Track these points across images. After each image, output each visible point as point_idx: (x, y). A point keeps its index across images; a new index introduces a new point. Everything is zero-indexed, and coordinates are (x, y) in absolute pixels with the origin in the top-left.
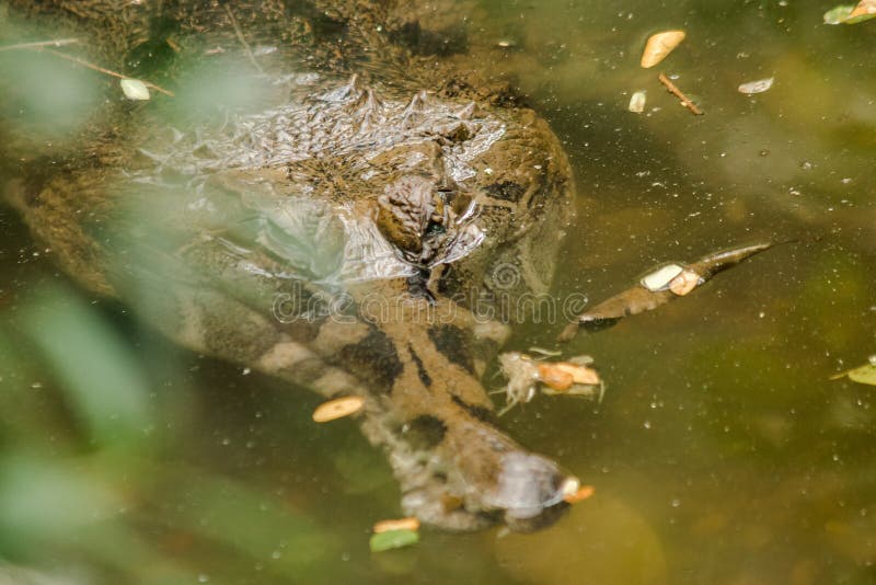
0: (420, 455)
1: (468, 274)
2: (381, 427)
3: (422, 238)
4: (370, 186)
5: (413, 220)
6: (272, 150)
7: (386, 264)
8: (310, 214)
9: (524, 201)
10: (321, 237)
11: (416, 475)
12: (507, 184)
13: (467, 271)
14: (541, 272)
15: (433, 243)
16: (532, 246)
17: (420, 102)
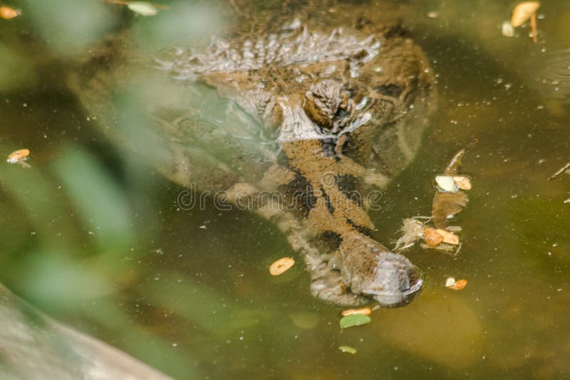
0: (324, 256)
1: (362, 143)
2: (300, 237)
3: (334, 119)
4: (301, 86)
5: (328, 107)
6: (239, 62)
7: (308, 132)
8: (260, 101)
9: (401, 97)
10: (268, 116)
11: (321, 269)
12: (391, 86)
13: (362, 140)
14: (410, 144)
15: (340, 122)
16: (405, 127)
17: (337, 35)
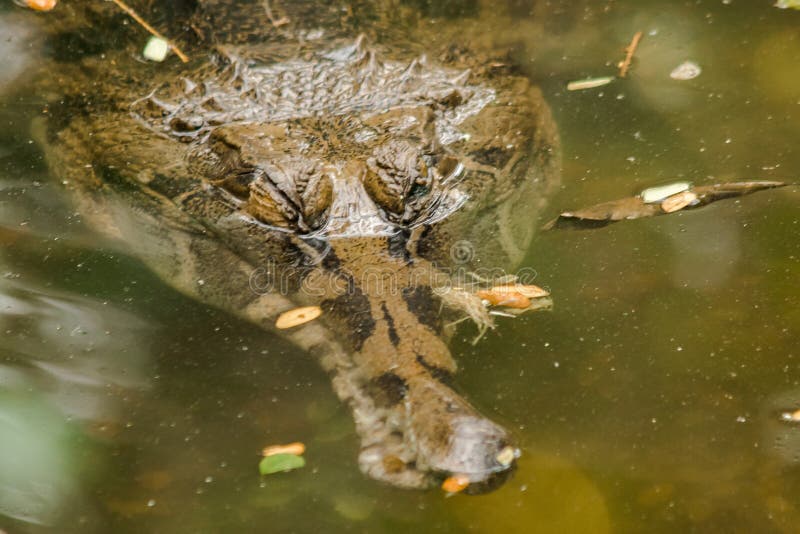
0: (381, 412)
1: (448, 237)
2: (348, 381)
3: (406, 200)
4: (364, 149)
5: (397, 183)
6: (275, 106)
7: (370, 223)
8: (301, 172)
9: (508, 168)
10: (310, 196)
11: (376, 431)
12: (493, 150)
13: (446, 233)
14: (518, 238)
15: (415, 204)
16: (511, 212)
17: (419, 67)
